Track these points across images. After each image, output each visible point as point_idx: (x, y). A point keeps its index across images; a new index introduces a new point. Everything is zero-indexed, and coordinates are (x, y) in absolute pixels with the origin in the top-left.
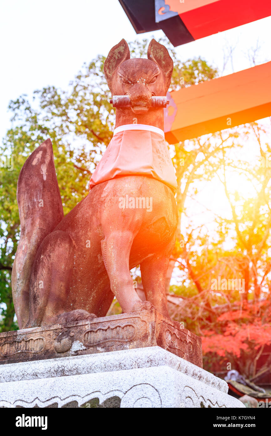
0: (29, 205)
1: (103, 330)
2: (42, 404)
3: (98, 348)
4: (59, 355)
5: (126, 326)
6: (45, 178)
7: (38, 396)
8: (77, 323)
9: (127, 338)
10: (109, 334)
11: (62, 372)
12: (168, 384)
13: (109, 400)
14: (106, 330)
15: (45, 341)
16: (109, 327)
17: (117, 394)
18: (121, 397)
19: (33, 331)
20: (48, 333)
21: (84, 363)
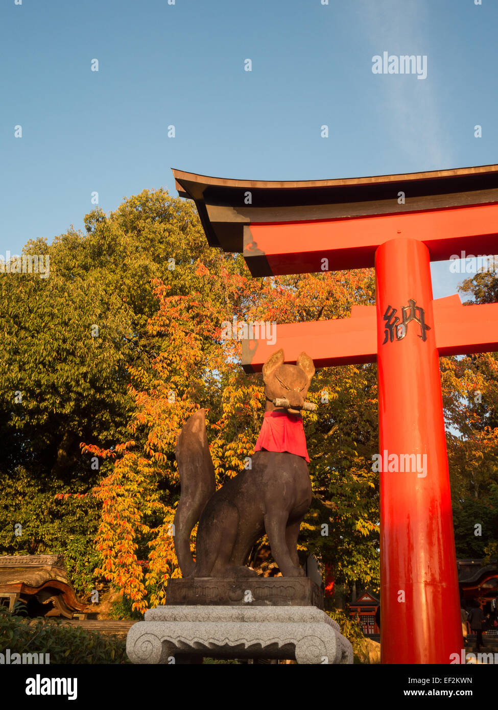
0: (192, 468)
1: (269, 587)
2: (232, 643)
3: (266, 601)
4: (233, 602)
5: (288, 587)
6: (203, 445)
7: (228, 636)
8: (247, 580)
9: (289, 597)
10: (274, 591)
11: (242, 619)
12: (331, 638)
13: (286, 645)
14: (272, 588)
15: (220, 590)
16: (274, 586)
17: (292, 641)
18: (296, 644)
19: (209, 580)
20: (223, 584)
21: (260, 614)
